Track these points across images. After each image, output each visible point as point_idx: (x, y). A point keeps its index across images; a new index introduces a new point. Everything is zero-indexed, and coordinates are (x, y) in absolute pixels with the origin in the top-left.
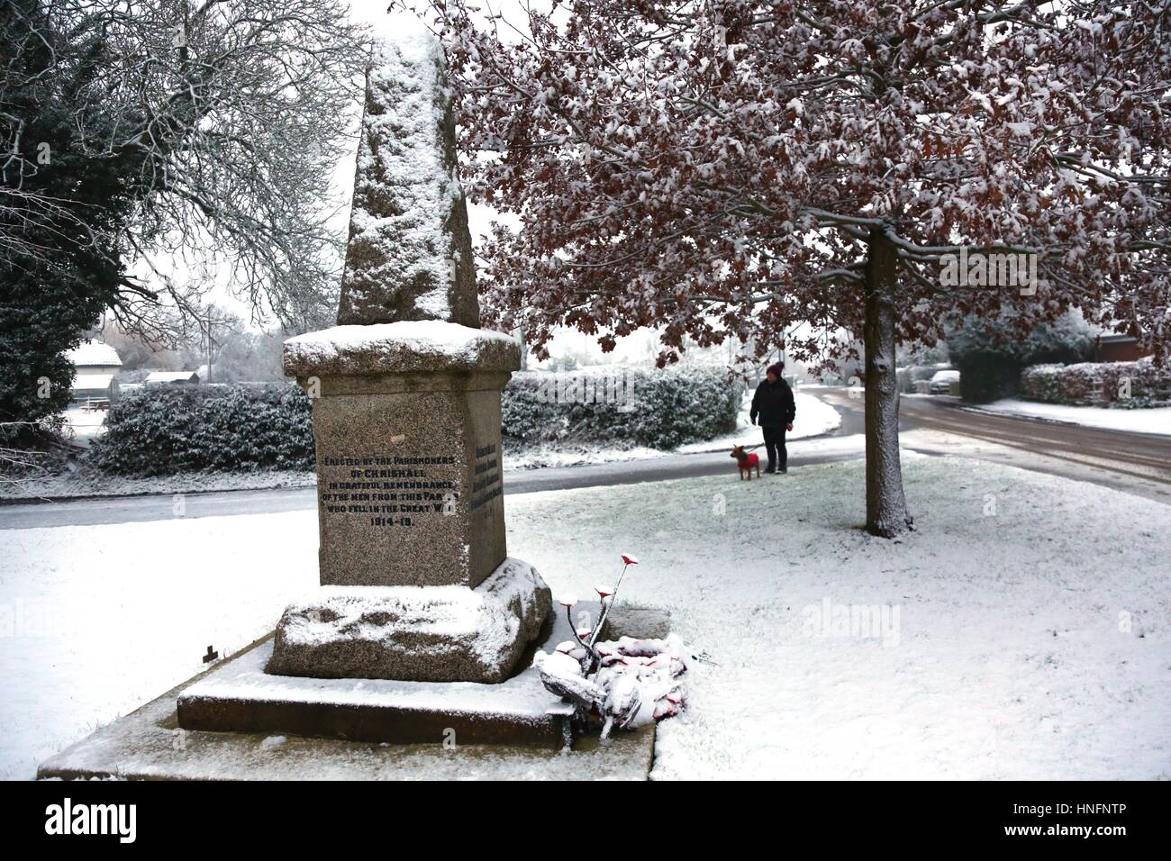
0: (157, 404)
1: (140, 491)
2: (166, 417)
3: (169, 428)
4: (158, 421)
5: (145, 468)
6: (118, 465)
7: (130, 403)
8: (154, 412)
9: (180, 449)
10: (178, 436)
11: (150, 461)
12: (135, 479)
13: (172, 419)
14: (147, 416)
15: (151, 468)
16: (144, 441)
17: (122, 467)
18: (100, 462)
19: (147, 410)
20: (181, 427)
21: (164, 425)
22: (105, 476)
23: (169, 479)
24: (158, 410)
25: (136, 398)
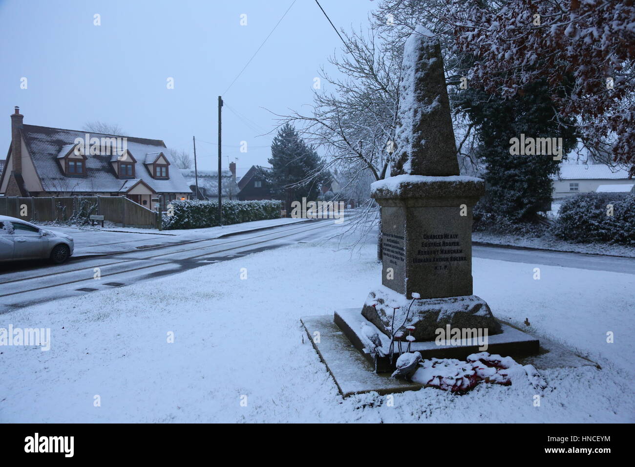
0: (583, 204)
1: (570, 250)
2: (588, 211)
3: (589, 217)
4: (583, 213)
5: (577, 238)
6: (563, 235)
7: (570, 202)
8: (582, 208)
9: (595, 230)
10: (594, 222)
11: (579, 234)
12: (571, 243)
13: (591, 212)
14: (578, 210)
15: (580, 238)
16: (576, 223)
17: (564, 236)
18: (556, 233)
19: (579, 206)
20: (595, 217)
21: (586, 215)
22: (556, 240)
23: (588, 246)
24: (583, 207)
25: (573, 200)
